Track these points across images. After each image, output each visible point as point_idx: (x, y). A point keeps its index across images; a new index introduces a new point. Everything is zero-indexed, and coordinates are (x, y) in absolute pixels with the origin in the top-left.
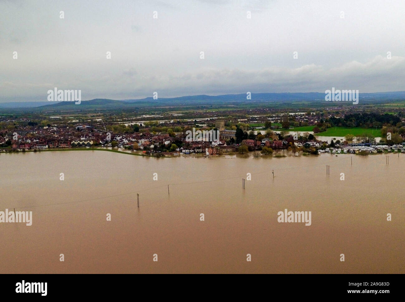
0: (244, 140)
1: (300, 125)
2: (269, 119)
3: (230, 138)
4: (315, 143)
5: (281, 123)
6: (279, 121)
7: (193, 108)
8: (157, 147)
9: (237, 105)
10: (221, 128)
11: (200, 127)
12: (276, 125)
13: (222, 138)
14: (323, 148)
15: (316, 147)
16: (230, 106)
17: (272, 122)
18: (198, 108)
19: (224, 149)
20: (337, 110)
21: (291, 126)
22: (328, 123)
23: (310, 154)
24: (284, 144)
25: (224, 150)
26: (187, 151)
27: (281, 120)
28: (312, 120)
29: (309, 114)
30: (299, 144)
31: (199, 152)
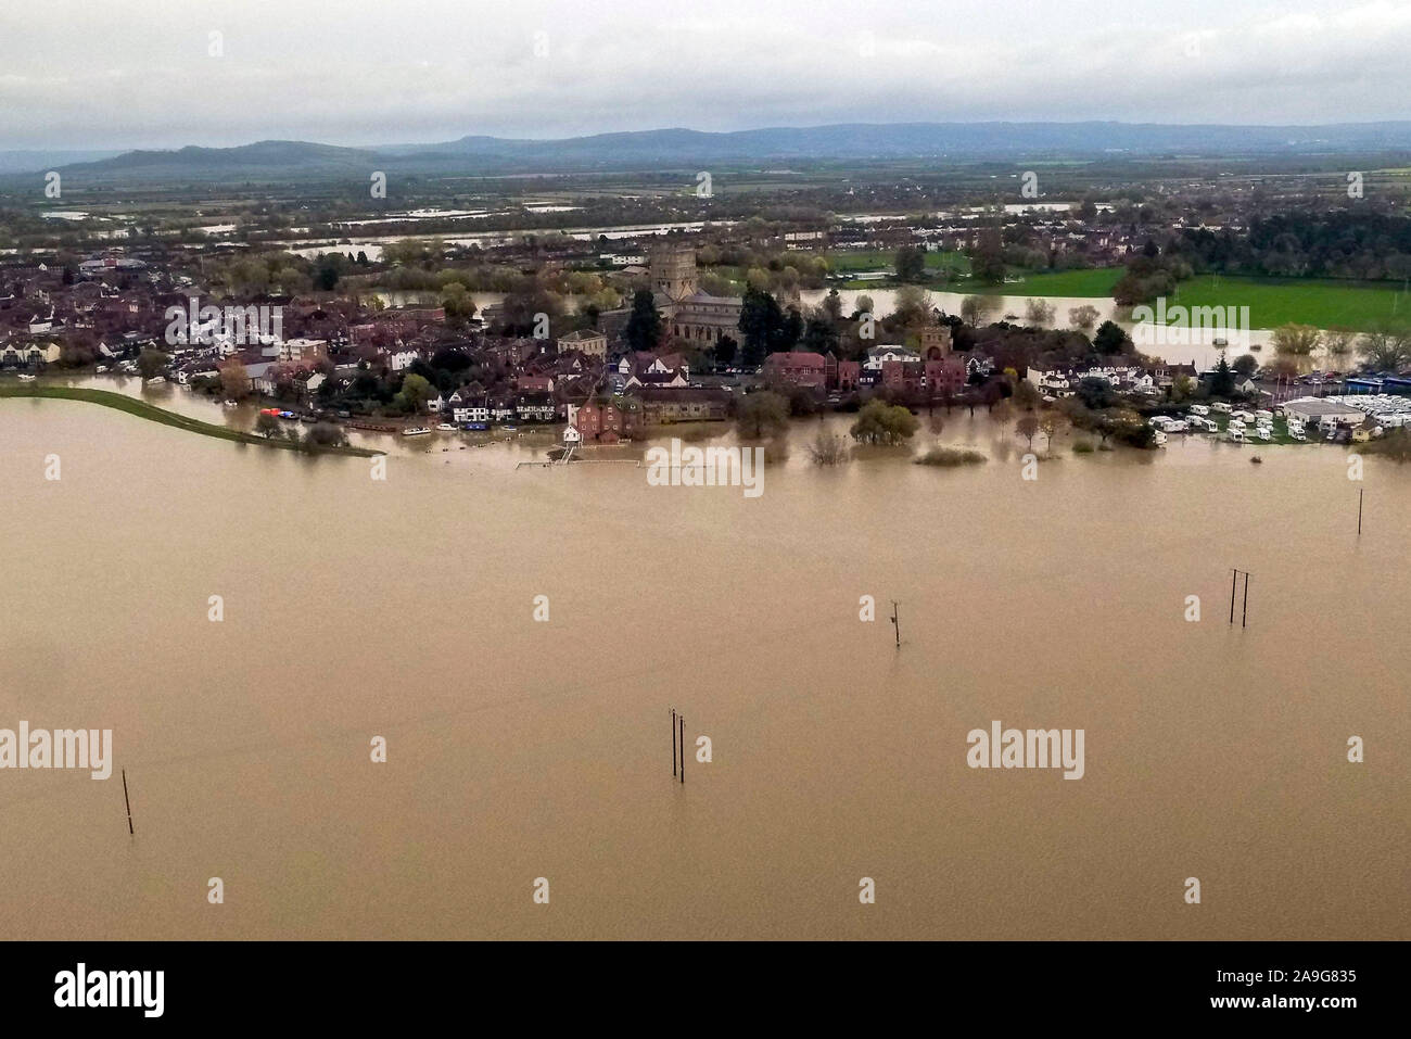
0: (777, 356)
1: (1052, 265)
2: (918, 232)
3: (720, 334)
4: (1132, 373)
5: (969, 251)
6: (961, 243)
7: (626, 181)
8: (340, 386)
9: (802, 169)
10: (679, 285)
11: (615, 268)
12: (948, 260)
13: (682, 333)
14: (1176, 403)
15: (1138, 399)
16: (776, 172)
17: (931, 247)
18: (647, 180)
19: (668, 406)
20: (1198, 192)
21: (1010, 270)
22: (1177, 256)
23: (1108, 443)
24: (976, 379)
25: (670, 410)
26: (476, 412)
27: (968, 236)
28: (1103, 242)
29: (1087, 213)
30: (1050, 378)
31: (538, 422)
